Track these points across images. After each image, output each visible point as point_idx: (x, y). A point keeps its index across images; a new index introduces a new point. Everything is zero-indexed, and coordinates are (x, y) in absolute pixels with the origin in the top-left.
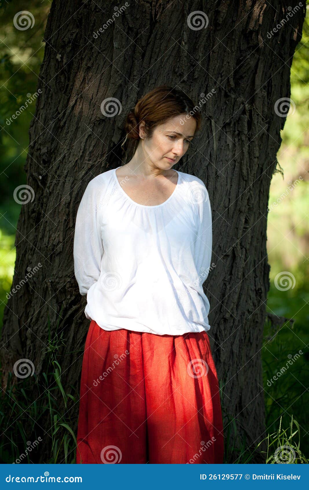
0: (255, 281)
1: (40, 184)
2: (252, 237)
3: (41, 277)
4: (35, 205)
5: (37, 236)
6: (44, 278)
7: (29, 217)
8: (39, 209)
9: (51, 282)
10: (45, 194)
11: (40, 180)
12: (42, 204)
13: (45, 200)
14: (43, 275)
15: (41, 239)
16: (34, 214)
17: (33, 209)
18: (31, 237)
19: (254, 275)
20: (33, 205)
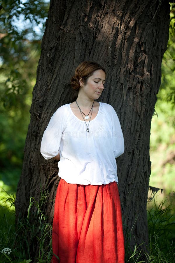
0: (144, 168)
1: (38, 117)
2: (142, 145)
3: (38, 164)
4: (35, 128)
5: (36, 144)
6: (39, 164)
7: (32, 135)
8: (37, 130)
9: (43, 166)
10: (40, 122)
11: (38, 115)
12: (39, 128)
13: (40, 125)
14: (39, 162)
15: (38, 144)
16: (34, 133)
17: (34, 131)
18: (33, 145)
19: (143, 165)
20: (34, 128)
